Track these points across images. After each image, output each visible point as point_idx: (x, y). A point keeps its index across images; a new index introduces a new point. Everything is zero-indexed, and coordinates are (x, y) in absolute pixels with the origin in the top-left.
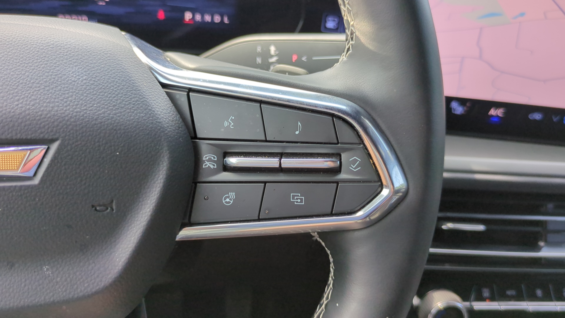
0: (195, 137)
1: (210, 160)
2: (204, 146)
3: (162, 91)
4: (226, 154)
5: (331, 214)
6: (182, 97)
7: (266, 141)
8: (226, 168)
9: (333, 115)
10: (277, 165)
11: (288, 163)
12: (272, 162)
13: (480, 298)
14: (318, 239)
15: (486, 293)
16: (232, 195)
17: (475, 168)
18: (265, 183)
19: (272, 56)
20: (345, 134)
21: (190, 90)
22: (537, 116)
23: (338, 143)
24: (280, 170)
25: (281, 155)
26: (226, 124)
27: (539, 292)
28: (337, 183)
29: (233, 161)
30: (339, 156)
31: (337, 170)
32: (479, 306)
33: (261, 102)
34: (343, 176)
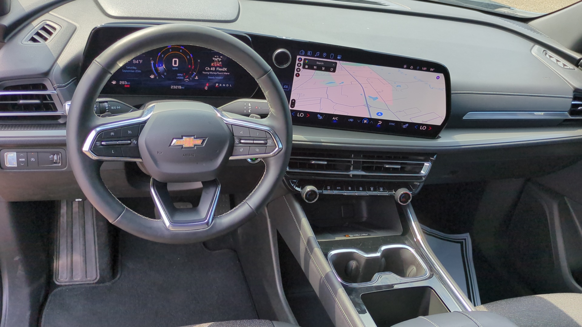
0: (233, 135)
1: (237, 141)
2: (235, 137)
3: (226, 125)
4: (241, 140)
5: (265, 153)
6: (230, 126)
7: (250, 137)
8: (241, 143)
9: (265, 131)
10: (253, 142)
11: (255, 142)
12: (252, 142)
13: (326, 189)
14: (263, 161)
15: (329, 188)
16: (242, 149)
17: (322, 141)
18: (250, 146)
19: (250, 107)
20: (268, 135)
21: (232, 125)
22: (351, 120)
23: (266, 137)
24: (253, 143)
25: (253, 140)
26: (241, 133)
27: (350, 188)
28: (266, 146)
29: (242, 141)
30: (267, 140)
31: (267, 144)
32: (325, 192)
33: (249, 128)
34: (268, 145)
